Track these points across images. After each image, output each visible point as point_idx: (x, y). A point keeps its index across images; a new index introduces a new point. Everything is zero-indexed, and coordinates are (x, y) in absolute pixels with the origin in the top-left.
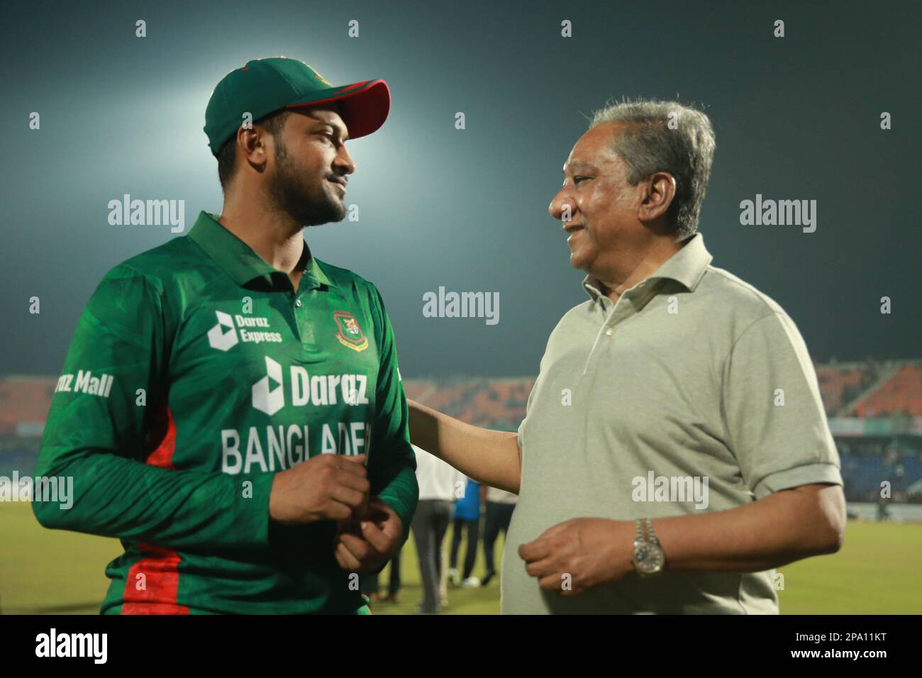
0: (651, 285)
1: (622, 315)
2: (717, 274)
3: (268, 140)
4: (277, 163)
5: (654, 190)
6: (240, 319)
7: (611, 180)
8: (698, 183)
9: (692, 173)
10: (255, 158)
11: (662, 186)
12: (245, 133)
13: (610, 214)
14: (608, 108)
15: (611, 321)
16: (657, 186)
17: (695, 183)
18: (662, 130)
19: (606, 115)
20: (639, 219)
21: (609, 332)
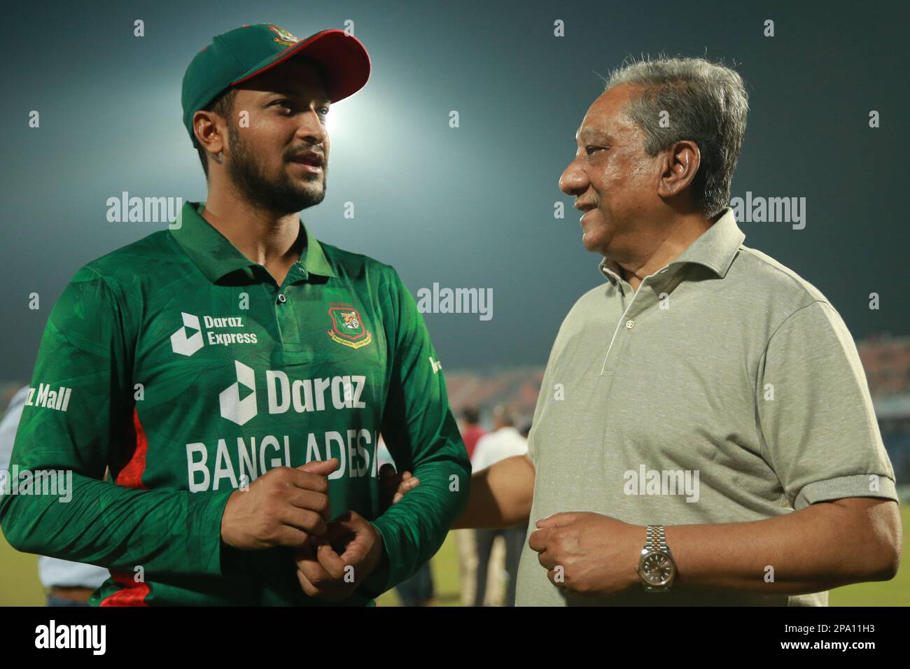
0: (674, 271)
1: (644, 305)
2: (751, 255)
5: (676, 161)
6: (208, 319)
7: (627, 150)
8: (727, 152)
9: (721, 139)
10: (213, 147)
11: (685, 156)
12: (201, 121)
13: (626, 190)
14: (625, 67)
15: (630, 312)
16: (679, 156)
17: (725, 151)
18: (685, 92)
19: (623, 75)
20: (659, 195)
21: (629, 324)
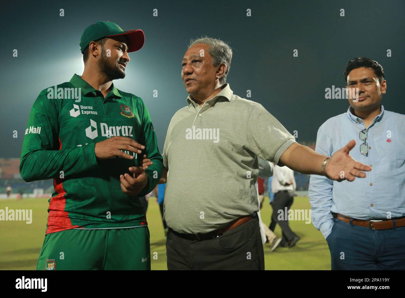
0: (216, 99)
1: (205, 109)
3: (99, 48)
4: (102, 55)
10: (94, 53)
12: (92, 44)
15: (201, 110)
21: (200, 115)
